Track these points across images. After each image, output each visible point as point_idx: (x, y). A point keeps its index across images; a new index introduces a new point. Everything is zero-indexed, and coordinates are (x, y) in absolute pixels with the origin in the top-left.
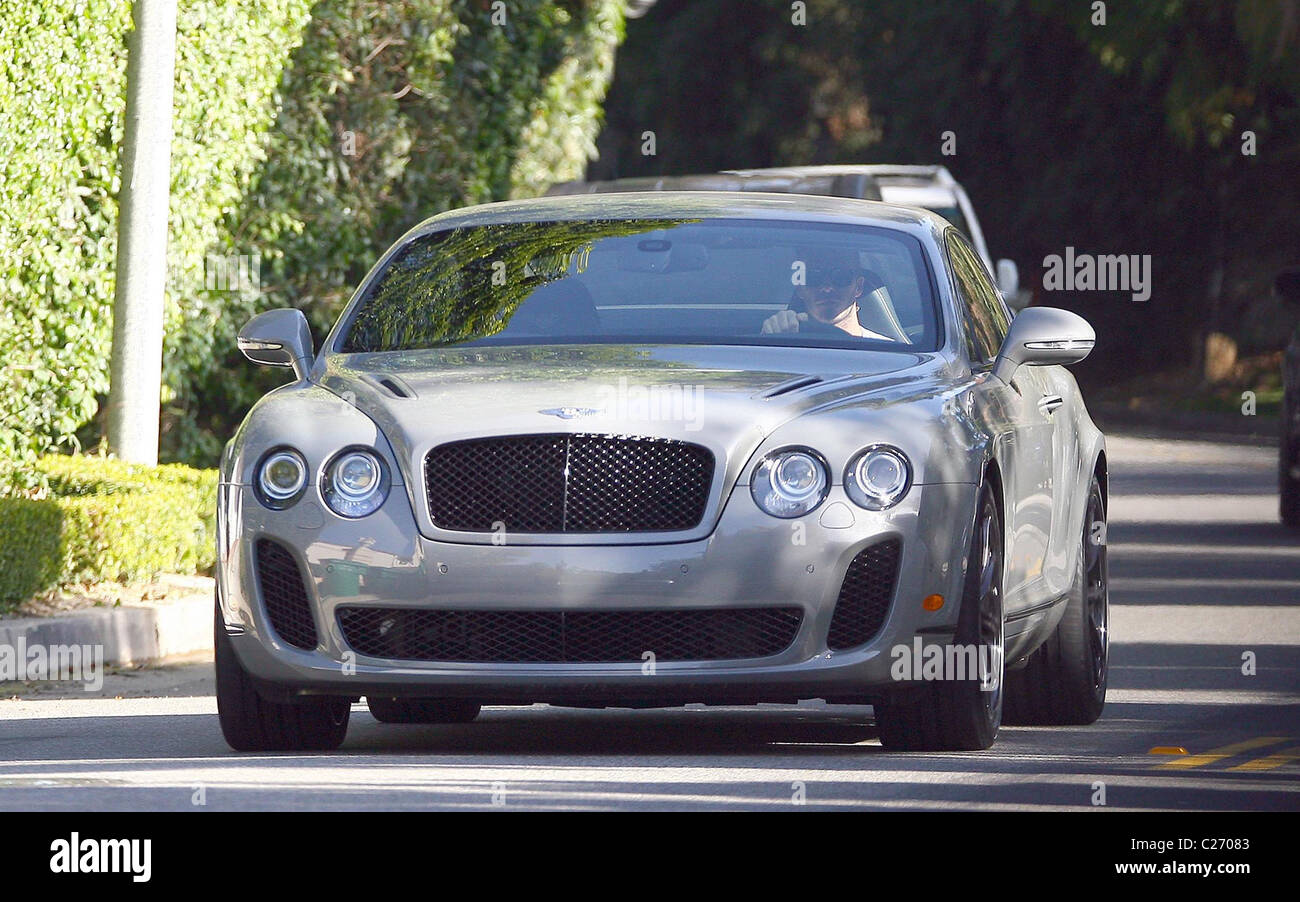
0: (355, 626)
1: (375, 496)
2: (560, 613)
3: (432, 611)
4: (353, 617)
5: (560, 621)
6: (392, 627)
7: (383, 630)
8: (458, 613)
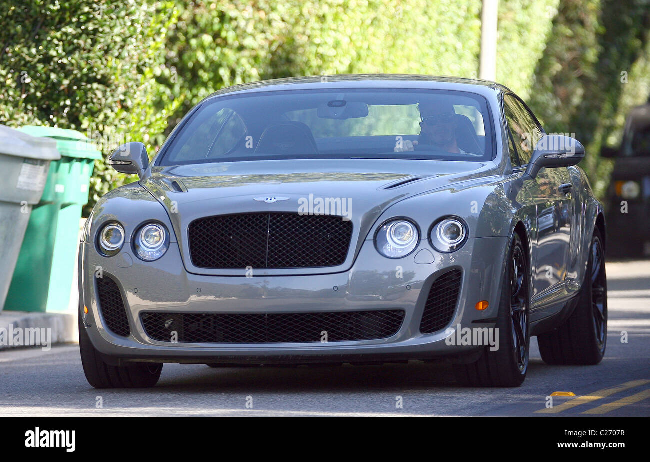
0: (150, 323)
1: (162, 249)
2: (265, 315)
3: (193, 314)
4: (150, 318)
5: (265, 320)
6: (172, 324)
7: (167, 326)
8: (208, 315)
